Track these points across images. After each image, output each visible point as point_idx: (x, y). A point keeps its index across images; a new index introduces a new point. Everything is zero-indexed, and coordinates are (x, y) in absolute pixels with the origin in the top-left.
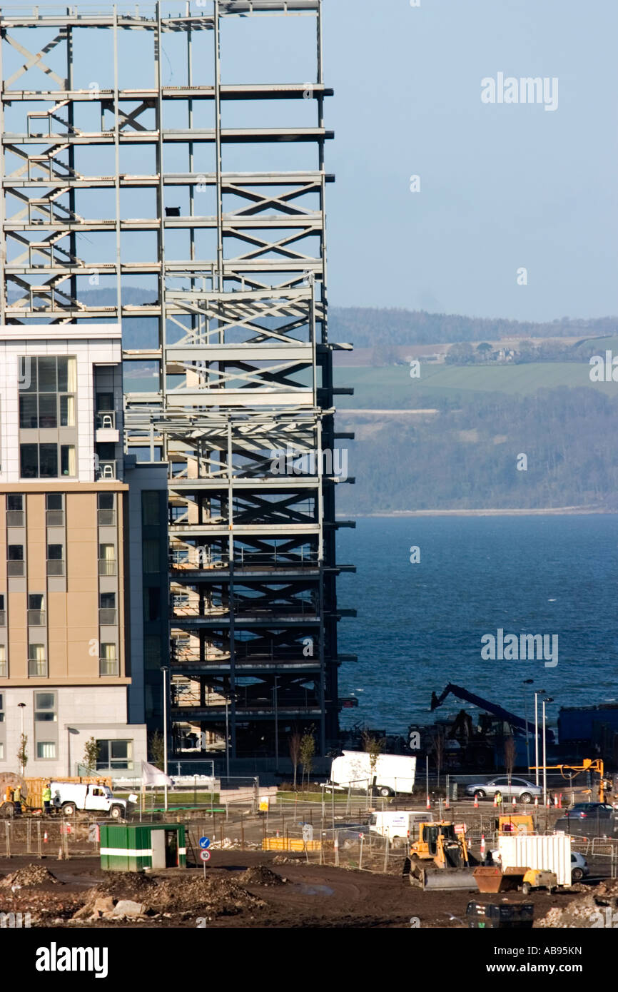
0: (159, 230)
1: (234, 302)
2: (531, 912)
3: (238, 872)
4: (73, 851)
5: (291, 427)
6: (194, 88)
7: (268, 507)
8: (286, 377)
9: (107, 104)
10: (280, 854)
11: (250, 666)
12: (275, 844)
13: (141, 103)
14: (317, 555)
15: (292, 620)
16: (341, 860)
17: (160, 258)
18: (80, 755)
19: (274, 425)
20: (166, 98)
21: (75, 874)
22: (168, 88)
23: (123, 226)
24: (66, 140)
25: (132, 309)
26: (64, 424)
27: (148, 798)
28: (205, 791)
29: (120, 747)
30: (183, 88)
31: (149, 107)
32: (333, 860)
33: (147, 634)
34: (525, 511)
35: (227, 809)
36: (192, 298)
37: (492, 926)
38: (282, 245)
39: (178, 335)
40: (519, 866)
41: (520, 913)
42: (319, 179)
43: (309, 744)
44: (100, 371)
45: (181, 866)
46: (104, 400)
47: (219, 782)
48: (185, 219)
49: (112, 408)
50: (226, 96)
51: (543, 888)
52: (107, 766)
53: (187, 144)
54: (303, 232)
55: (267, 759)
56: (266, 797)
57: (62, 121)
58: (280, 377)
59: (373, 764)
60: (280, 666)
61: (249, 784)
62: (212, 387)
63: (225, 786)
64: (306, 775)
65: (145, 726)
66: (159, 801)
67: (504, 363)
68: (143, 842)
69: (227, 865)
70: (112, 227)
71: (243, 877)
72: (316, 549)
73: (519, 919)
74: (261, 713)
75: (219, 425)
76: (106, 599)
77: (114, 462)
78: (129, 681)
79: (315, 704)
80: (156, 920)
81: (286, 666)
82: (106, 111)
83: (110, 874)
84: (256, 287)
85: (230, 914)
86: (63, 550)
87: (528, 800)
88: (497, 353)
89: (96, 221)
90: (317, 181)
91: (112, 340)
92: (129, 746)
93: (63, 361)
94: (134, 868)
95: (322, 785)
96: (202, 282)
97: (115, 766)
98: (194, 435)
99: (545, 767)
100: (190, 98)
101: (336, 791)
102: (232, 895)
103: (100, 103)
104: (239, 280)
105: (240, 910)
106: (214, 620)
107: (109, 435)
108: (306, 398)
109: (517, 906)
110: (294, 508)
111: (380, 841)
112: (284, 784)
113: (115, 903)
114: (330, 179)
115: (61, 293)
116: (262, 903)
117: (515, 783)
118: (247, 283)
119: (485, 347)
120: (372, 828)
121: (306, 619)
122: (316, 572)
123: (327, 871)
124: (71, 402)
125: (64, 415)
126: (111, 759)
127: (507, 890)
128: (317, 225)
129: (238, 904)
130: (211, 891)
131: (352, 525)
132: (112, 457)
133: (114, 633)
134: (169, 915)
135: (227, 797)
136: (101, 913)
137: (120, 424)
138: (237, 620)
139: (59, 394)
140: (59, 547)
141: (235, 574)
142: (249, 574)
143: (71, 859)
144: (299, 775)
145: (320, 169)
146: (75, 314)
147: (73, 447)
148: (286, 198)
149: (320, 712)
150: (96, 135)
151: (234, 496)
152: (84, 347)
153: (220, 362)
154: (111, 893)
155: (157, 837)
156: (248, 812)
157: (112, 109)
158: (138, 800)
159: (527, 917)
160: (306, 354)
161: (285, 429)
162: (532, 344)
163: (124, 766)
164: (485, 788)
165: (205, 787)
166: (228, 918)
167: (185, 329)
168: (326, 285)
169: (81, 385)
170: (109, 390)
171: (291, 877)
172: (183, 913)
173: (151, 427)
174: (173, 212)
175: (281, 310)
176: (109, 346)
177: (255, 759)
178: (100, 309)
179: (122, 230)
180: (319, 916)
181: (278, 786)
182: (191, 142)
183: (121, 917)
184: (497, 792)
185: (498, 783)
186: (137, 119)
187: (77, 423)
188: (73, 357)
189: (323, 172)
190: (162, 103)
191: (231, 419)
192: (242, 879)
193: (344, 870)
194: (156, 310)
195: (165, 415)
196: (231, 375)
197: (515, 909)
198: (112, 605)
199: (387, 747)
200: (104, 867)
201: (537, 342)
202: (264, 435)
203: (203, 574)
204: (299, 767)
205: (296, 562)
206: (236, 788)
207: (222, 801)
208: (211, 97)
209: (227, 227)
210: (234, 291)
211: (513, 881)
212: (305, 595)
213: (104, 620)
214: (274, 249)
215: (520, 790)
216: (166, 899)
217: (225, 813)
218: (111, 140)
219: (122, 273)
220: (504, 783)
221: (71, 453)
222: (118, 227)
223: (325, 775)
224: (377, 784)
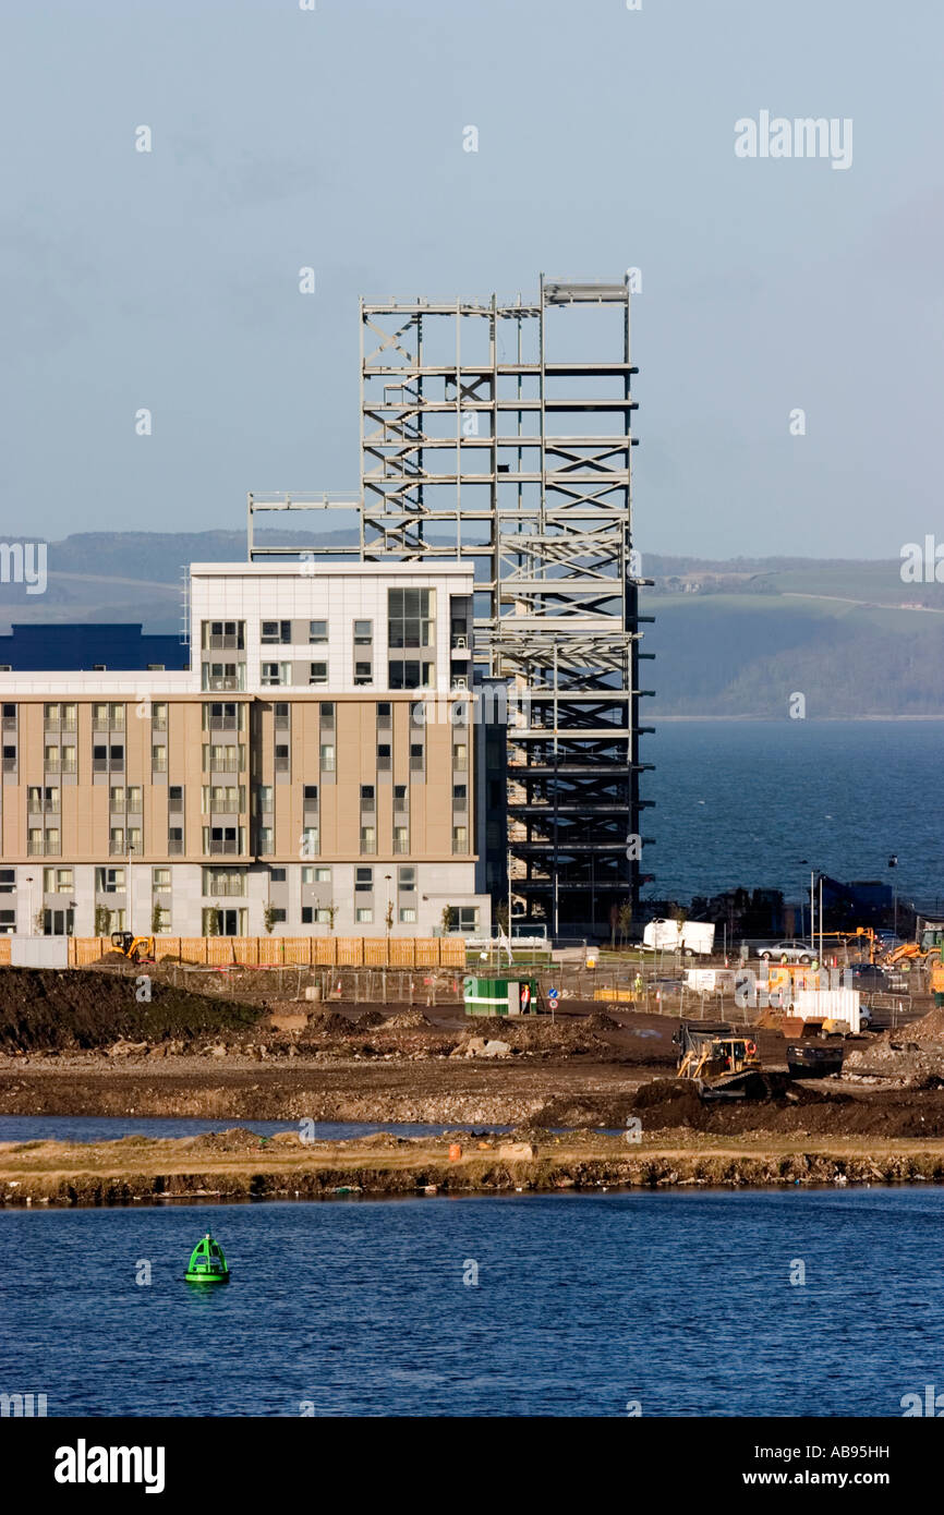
0: (492, 484)
1: (554, 544)
2: (841, 1054)
3: (580, 1018)
4: (440, 999)
5: (606, 648)
6: (523, 366)
7: (581, 714)
8: (596, 607)
9: (450, 378)
10: (611, 1003)
11: (570, 847)
12: (607, 995)
13: (478, 378)
14: (626, 756)
15: (606, 809)
16: (664, 1009)
17: (493, 507)
18: (438, 920)
19: (592, 646)
20: (500, 374)
21: (444, 1018)
22: (502, 366)
23: (463, 480)
24: (416, 408)
25: (469, 549)
26: (426, 644)
27: (495, 955)
28: (539, 951)
29: (469, 914)
30: (515, 366)
31: (484, 381)
32: (658, 1010)
33: (489, 819)
34: (706, 718)
35: (561, 966)
36: (519, 541)
37: (808, 1065)
38: (595, 497)
39: (509, 571)
40: (816, 1015)
41: (832, 1055)
42: (627, 442)
43: (627, 911)
44: (456, 601)
45: (533, 1013)
46: (458, 625)
47: (550, 943)
48: (513, 475)
49: (465, 632)
50: (550, 373)
51: (839, 1035)
52: (458, 929)
53: (517, 413)
54: (611, 487)
55: (583, 924)
56: (592, 956)
57: (413, 392)
58: (591, 607)
59: (680, 930)
60: (595, 847)
61: (579, 945)
62: (537, 615)
63: (555, 947)
64: (624, 938)
65: (489, 896)
66: (505, 959)
67: (690, 594)
68: (501, 993)
69: (569, 1012)
70: (454, 481)
71: (587, 1022)
72: (625, 750)
73: (831, 1059)
74: (578, 886)
75: (546, 647)
76: (459, 791)
77: (466, 676)
78: (477, 858)
79: (623, 879)
80: (522, 1057)
81: (600, 847)
82: (450, 384)
83: (473, 1018)
84: (575, 533)
85: (582, 1053)
86: (424, 749)
87: (807, 960)
88: (684, 586)
89: (440, 476)
90: (625, 444)
91: (467, 575)
92: (476, 912)
93: (426, 592)
94: (493, 1014)
95: (637, 947)
96: (529, 526)
97: (464, 929)
98: (525, 655)
99: (821, 934)
100: (520, 374)
101: (646, 952)
102: (580, 1037)
103: (444, 378)
104: (562, 527)
105: (588, 1050)
106: (541, 809)
107: (462, 654)
108: (617, 624)
109: (830, 1049)
110: (601, 716)
111: (694, 995)
112: (604, 946)
113: (486, 1042)
114: (635, 443)
115: (410, 535)
116: (606, 1044)
117: (798, 947)
118: (569, 530)
119: (674, 581)
120: (684, 983)
121: (617, 809)
122: (626, 769)
123: (653, 1018)
124: (431, 626)
125: (426, 637)
126: (461, 923)
127: (808, 1036)
128: (624, 481)
129: (586, 1045)
130: (563, 1034)
131: (652, 731)
132: (465, 673)
133: (465, 819)
134: (531, 1054)
135: (559, 956)
136: (474, 1052)
137: (472, 644)
138: (560, 809)
139: (422, 620)
140: (421, 746)
141: (559, 770)
142: (570, 770)
143: (438, 1006)
144: (617, 939)
145: (627, 434)
146: (422, 553)
147: (432, 663)
148: (598, 459)
149: (627, 885)
150: (442, 404)
151: (559, 706)
152: (443, 580)
153: (542, 594)
154: (479, 1035)
155: (513, 988)
156: (577, 968)
157: (455, 383)
158: (488, 957)
159: (837, 1058)
160: (618, 588)
161: (599, 651)
162: (715, 579)
163: (472, 929)
164: (771, 950)
165: (539, 947)
166: (581, 1056)
167: (514, 566)
168: (631, 531)
169: (440, 612)
170: (463, 617)
171: (626, 1024)
172: (543, 1052)
173: (490, 647)
174: (504, 469)
175: (593, 553)
176: (464, 580)
177: (575, 924)
178: (443, 549)
179: (462, 483)
180: (656, 1055)
181: (598, 946)
182: (520, 410)
183: (493, 1054)
184: (784, 954)
185: (782, 947)
186: (475, 391)
187: (436, 644)
188: (434, 589)
189: (630, 437)
190: (497, 378)
191: (557, 641)
192: (585, 1024)
193: (668, 1018)
194: (490, 550)
195: (501, 638)
196: (551, 605)
197: (828, 1052)
198: (464, 795)
199: (689, 916)
200: (468, 1013)
201: (718, 577)
202: (581, 656)
203: (532, 770)
204: (618, 931)
205: (606, 761)
206: (562, 948)
207: (554, 959)
208: (538, 374)
209: (549, 482)
210: (557, 535)
211: (813, 1027)
212: (611, 790)
213: (457, 807)
214: (588, 501)
215: (801, 953)
216: (527, 1040)
217: (559, 969)
218: (453, 408)
219: (462, 519)
220: (790, 946)
221: (431, 668)
222: (458, 482)
223: (639, 938)
224: (686, 946)
